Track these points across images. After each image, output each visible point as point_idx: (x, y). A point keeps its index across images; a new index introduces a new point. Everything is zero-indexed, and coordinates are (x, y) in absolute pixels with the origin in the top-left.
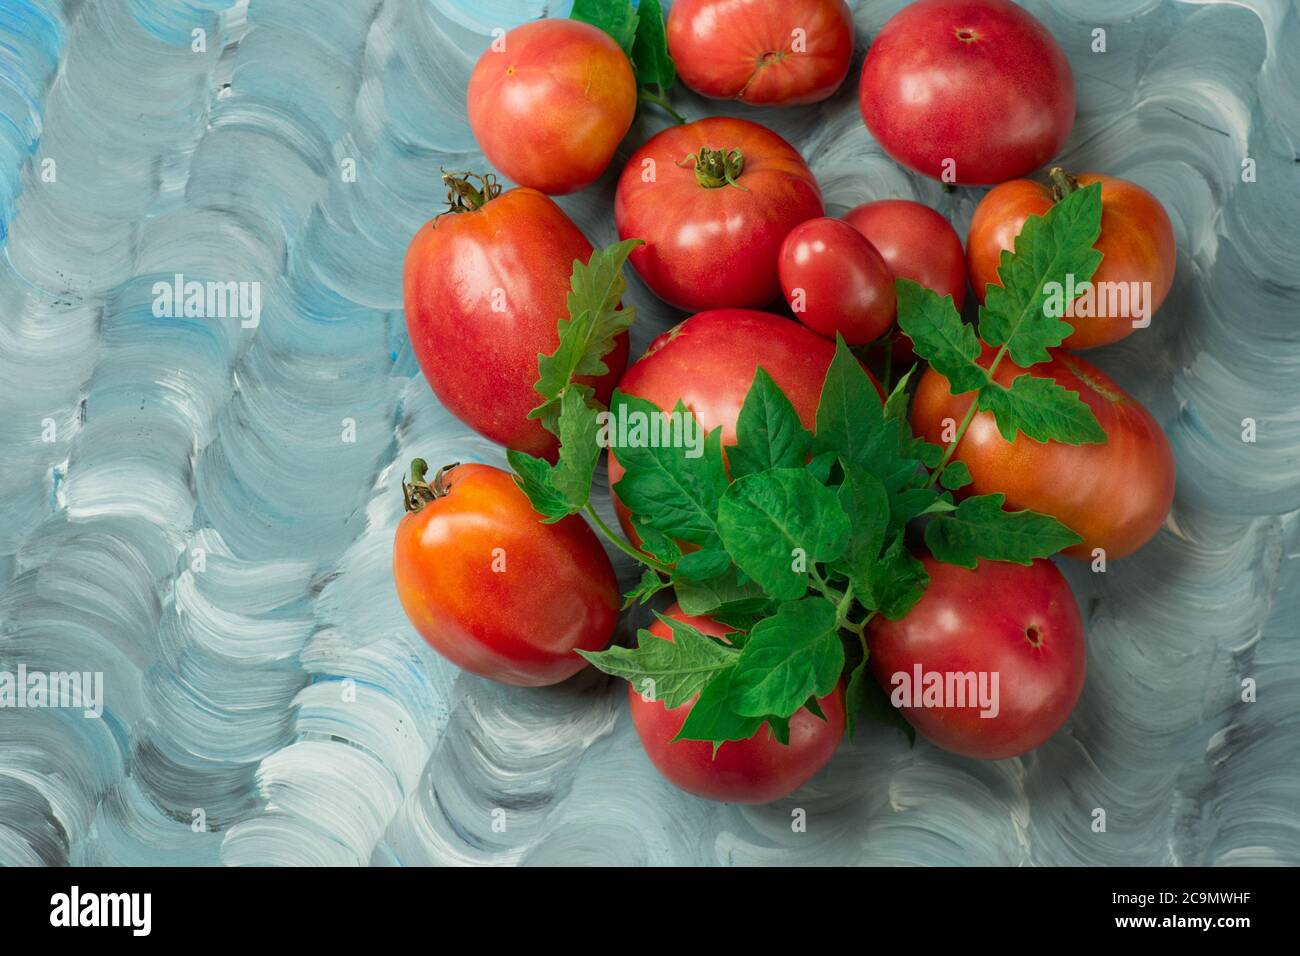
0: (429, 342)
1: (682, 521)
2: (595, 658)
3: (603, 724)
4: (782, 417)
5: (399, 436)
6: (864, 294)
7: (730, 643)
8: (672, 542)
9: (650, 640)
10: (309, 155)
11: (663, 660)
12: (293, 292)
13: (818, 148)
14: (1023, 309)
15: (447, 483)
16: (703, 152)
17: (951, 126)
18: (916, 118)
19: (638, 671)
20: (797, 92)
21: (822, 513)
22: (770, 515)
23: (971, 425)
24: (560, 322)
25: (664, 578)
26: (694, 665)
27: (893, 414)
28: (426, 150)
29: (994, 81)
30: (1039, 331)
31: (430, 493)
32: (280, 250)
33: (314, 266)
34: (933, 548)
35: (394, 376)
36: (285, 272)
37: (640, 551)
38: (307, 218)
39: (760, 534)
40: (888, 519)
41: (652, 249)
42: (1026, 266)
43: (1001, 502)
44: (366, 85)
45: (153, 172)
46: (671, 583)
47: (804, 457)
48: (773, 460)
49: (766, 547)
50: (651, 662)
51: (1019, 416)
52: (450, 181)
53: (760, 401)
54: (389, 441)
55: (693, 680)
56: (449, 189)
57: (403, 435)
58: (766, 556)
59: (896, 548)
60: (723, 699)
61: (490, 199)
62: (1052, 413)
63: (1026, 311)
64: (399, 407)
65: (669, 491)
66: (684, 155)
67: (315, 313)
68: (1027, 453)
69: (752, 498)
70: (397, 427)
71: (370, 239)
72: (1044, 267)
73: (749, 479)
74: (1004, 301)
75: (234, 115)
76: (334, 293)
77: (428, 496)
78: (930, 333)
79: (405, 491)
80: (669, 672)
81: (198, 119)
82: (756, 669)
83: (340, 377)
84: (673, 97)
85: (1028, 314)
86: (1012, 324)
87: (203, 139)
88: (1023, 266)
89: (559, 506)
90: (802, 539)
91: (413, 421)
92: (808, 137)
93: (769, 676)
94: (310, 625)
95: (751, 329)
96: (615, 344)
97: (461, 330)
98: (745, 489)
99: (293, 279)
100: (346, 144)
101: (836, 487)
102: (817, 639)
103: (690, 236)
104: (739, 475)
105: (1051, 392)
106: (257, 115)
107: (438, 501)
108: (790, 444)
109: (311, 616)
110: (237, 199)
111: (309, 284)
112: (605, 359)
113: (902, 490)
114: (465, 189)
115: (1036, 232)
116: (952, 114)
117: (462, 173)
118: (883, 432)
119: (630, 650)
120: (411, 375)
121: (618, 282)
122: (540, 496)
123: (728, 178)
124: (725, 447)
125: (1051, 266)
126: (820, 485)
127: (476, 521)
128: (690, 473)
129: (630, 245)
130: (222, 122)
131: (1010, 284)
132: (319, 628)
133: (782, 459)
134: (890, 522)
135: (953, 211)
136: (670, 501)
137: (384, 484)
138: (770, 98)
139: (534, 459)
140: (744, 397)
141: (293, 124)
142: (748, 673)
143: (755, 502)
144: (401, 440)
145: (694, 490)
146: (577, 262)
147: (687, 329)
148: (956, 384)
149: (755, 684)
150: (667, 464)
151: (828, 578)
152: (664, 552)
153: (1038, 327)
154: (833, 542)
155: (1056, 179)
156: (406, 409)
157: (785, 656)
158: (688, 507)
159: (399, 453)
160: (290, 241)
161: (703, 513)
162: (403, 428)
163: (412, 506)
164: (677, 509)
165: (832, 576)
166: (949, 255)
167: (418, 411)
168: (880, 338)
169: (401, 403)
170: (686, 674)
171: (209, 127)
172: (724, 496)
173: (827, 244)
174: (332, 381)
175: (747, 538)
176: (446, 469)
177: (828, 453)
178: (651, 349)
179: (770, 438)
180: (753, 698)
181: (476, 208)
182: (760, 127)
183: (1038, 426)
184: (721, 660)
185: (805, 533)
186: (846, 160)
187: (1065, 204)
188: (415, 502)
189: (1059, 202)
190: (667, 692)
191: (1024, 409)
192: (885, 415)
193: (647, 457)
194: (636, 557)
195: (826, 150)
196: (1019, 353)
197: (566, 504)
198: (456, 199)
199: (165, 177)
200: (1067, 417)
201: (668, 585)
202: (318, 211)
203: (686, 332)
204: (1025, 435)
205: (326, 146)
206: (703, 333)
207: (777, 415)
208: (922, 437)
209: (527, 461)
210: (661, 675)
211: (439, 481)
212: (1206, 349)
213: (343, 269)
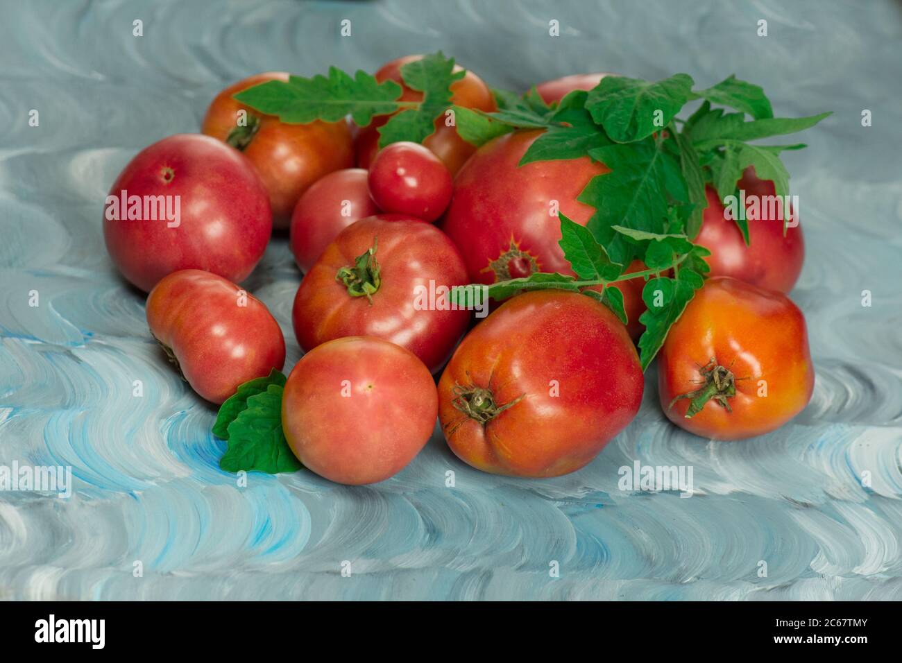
10: (481, 584)
76: (577, 545)
94: (834, 503)
109: (827, 503)
132: (833, 498)
202: (521, 568)
213: (555, 546)
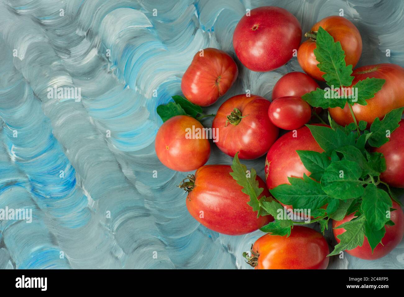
0: (217, 226)
1: (318, 203)
2: (334, 253)
3: (345, 263)
4: (314, 156)
5: (231, 252)
6: (299, 109)
7: (357, 217)
8: (320, 209)
9: (341, 236)
10: (141, 215)
11: (349, 237)
12: (173, 248)
13: (247, 87)
14: (336, 73)
15: (256, 251)
16: (228, 118)
17: (274, 51)
18: (265, 58)
19: (346, 246)
20: (231, 81)
21: (347, 167)
22: (338, 180)
23: (354, 110)
24: (242, 190)
25: (326, 218)
26: (356, 231)
27: (335, 128)
28: (165, 184)
29: (272, 31)
30: (345, 74)
31: (255, 258)
32: (159, 242)
33: (171, 237)
34: (375, 146)
35: (215, 241)
36: (166, 246)
37: (315, 219)
38: (156, 228)
39: (340, 187)
40: (360, 151)
41: (242, 152)
42: (325, 63)
43: (378, 119)
44: (136, 185)
45: (113, 257)
46: (329, 218)
47: (329, 159)
48: (323, 167)
49: (345, 188)
50: (347, 240)
51: (362, 97)
52: (182, 187)
53: (306, 158)
54: (230, 256)
55: (360, 234)
56: (183, 188)
57: (232, 251)
58: (346, 190)
59: (368, 155)
60: (371, 231)
61: (195, 180)
62: (368, 88)
63: (337, 73)
64: (224, 246)
65: (307, 199)
66: (225, 123)
67: (182, 247)
68: (373, 103)
69: (329, 181)
70: (228, 251)
71: (176, 217)
72: (330, 59)
73: (323, 177)
74: (330, 76)
75: (116, 224)
76: (181, 238)
77: (255, 259)
78: (322, 101)
79: (249, 264)
80: (353, 238)
81: (109, 234)
82: (372, 217)
83: (204, 254)
84: (205, 112)
85: (338, 73)
86: (337, 79)
87: (115, 237)
88: (325, 64)
89: (286, 229)
90: (350, 178)
91: (230, 246)
92: (243, 88)
93: (376, 215)
95: (284, 144)
96: (258, 181)
97: (222, 216)
98: (325, 181)
99: (169, 245)
100: (147, 203)
101: (343, 158)
102: (377, 195)
103: (247, 139)
104: (320, 179)
105: (362, 84)
106: (121, 219)
107: (259, 258)
108: (322, 160)
110: (138, 242)
111: (174, 242)
112: (260, 187)
113: (356, 142)
114: (187, 184)
115: (319, 53)
116: (272, 48)
117: (182, 182)
118: (338, 135)
119: (340, 243)
120: (218, 236)
121: (243, 167)
122: (279, 232)
123: (240, 117)
124: (309, 176)
125: (331, 57)
126: (340, 161)
127: (272, 253)
128: (308, 190)
129: (236, 156)
130: (115, 229)
131: (327, 71)
133: (325, 165)
134: (361, 151)
135: (292, 68)
136: (310, 201)
137: (240, 266)
138: (227, 88)
139: (268, 225)
140: (301, 161)
141: (130, 212)
142: (371, 219)
143: (331, 181)
144: (232, 253)
145: (313, 193)
146: (231, 173)
147: (270, 160)
148: (341, 105)
149: (375, 220)
150: (301, 194)
151: (363, 179)
152: (320, 213)
153: (344, 73)
154: (357, 170)
155: (309, 36)
156: (226, 245)
157: (374, 207)
158: (316, 198)
159: (235, 256)
160: (159, 238)
161: (320, 196)
162: (230, 249)
163: (254, 265)
164: (314, 201)
165: (364, 178)
166: (305, 79)
167: (229, 242)
168: (312, 114)
169: (223, 244)
170: (357, 235)
171: (113, 233)
172: (322, 187)
173: (280, 107)
174: (203, 257)
175: (338, 191)
176: (251, 249)
177: (332, 152)
178: (267, 173)
179: (316, 163)
180: (378, 223)
181: (193, 186)
182: (233, 98)
183: (369, 95)
184: (361, 223)
185: (349, 175)
186: (256, 83)
187: (318, 40)
188: (253, 263)
189: (316, 41)
190: (357, 243)
191: (361, 94)
192: (334, 130)
193: (294, 197)
194: (316, 221)
195: (250, 86)
196: (346, 84)
197: (288, 227)
198: (186, 188)
199: (117, 255)
200: (372, 85)
201: (328, 219)
202: (158, 224)
203: (270, 161)
204: (368, 99)
205: (143, 208)
206: (275, 157)
207: (313, 157)
208: (346, 125)
209: (267, 227)
210: (352, 241)
211: (253, 253)
212: (379, 35)
213: (177, 231)
